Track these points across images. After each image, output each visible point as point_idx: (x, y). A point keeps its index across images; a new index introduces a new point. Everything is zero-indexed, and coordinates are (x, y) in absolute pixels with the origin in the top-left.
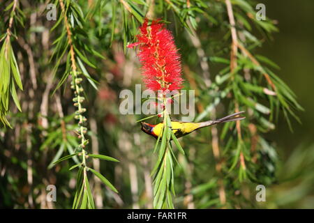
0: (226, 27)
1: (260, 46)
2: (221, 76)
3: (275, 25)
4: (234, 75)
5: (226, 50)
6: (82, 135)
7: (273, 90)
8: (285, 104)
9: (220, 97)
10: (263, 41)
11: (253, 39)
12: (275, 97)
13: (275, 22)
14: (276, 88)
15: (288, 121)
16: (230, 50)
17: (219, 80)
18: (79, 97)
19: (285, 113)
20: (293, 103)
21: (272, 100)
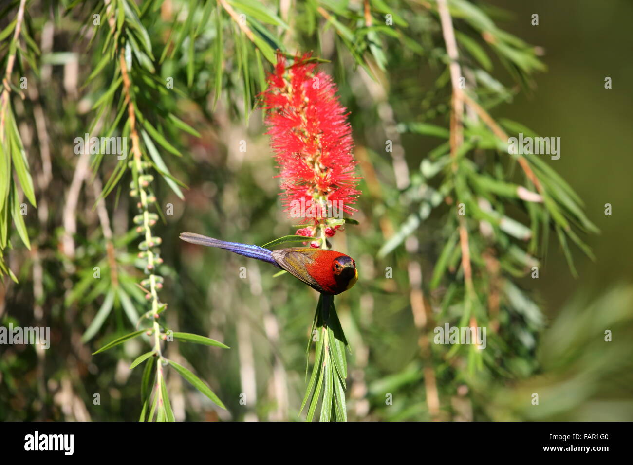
0: (440, 61)
1: (510, 101)
2: (433, 161)
3: (539, 58)
4: (459, 161)
5: (441, 108)
6: (154, 293)
7: (537, 191)
8: (561, 221)
9: (429, 203)
10: (515, 90)
11: (495, 86)
12: (541, 205)
13: (539, 51)
14: (542, 188)
15: (568, 255)
16: (450, 109)
17: (428, 169)
18: (146, 214)
19: (562, 239)
20: (577, 219)
21: (534, 212)
